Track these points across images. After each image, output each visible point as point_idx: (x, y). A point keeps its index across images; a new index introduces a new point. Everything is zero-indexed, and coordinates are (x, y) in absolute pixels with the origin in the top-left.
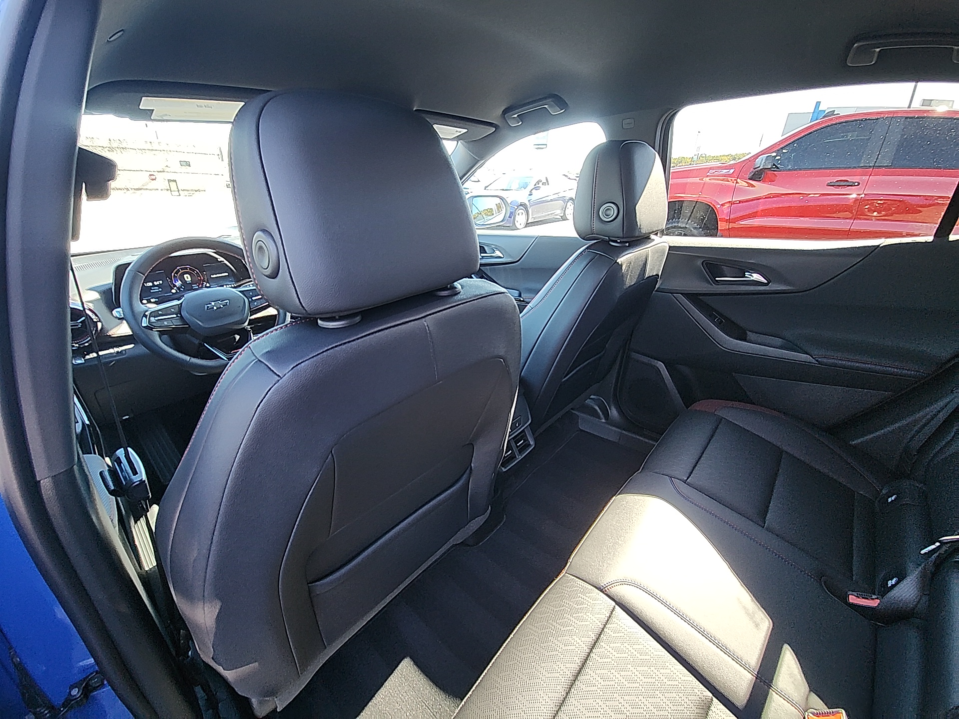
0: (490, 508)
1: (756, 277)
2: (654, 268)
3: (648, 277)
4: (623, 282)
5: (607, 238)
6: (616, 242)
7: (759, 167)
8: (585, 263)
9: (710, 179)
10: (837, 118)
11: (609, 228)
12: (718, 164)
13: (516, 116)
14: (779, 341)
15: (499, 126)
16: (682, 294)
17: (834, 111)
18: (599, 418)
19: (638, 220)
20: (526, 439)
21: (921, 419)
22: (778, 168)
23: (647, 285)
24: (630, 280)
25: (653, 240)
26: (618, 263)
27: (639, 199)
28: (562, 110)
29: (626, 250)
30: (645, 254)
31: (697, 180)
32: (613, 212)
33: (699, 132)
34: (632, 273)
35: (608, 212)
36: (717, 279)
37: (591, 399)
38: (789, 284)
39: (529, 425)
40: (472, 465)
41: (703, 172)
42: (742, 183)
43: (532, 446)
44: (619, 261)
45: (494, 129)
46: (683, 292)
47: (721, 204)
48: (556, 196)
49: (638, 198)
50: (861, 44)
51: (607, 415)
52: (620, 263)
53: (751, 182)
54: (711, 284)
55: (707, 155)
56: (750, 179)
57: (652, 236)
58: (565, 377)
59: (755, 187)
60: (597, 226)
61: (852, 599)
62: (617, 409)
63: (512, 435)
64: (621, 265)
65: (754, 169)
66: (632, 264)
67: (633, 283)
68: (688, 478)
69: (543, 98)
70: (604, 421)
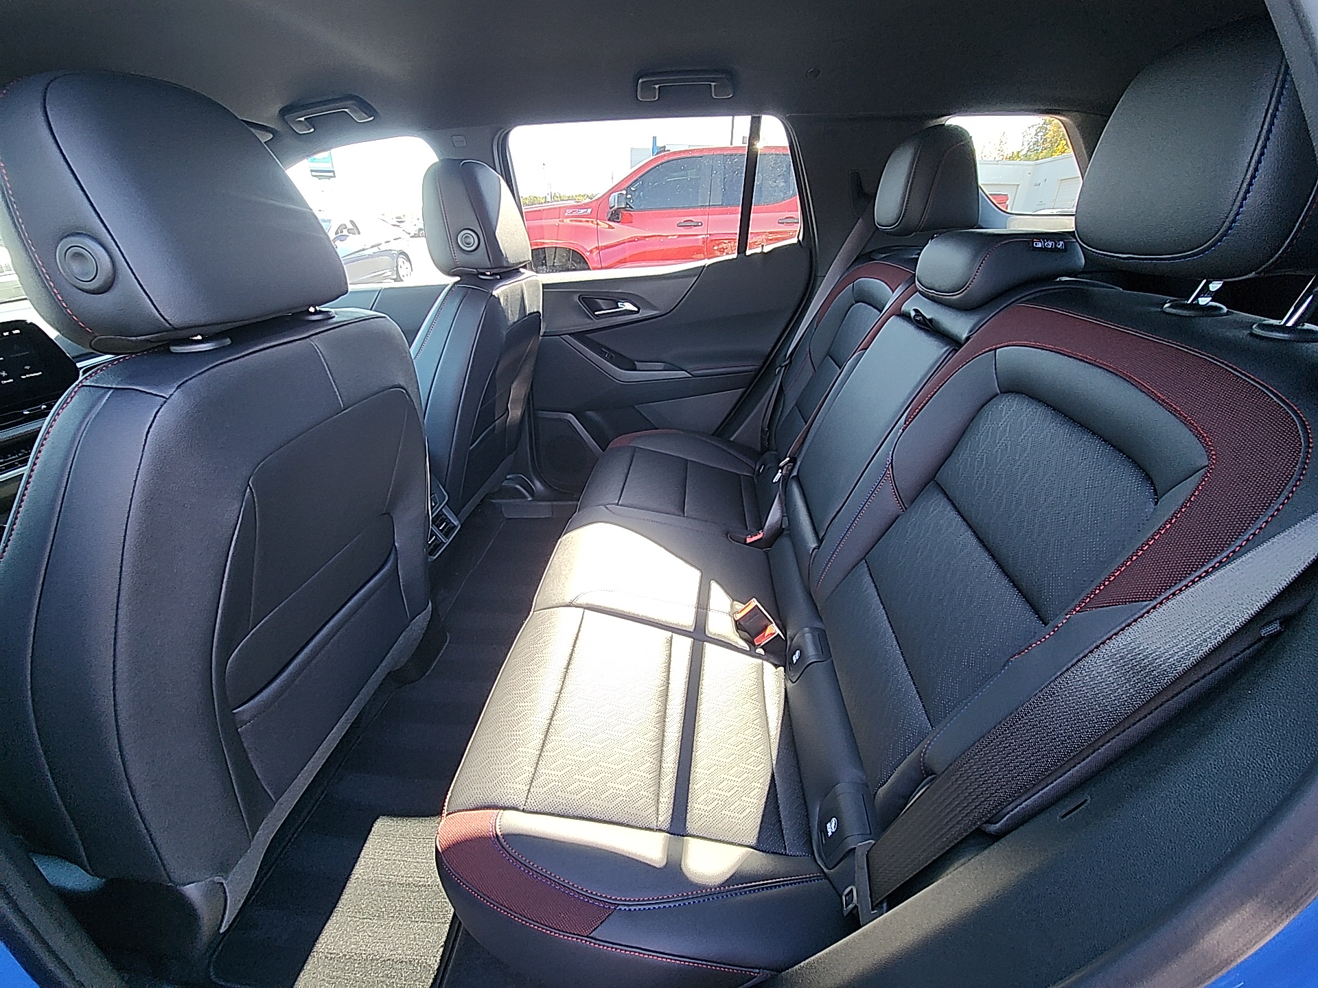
0: (430, 603)
1: (628, 306)
2: (534, 304)
3: (529, 314)
4: (506, 318)
5: (475, 270)
6: (484, 274)
7: (614, 206)
8: (458, 301)
9: (571, 221)
10: (669, 155)
11: (473, 258)
12: (572, 203)
13: (302, 119)
14: (660, 365)
15: (277, 132)
16: (569, 334)
17: (665, 147)
18: (525, 497)
19: (501, 248)
20: (449, 522)
21: (765, 403)
22: (632, 208)
23: (531, 322)
24: (513, 316)
25: (523, 273)
26: (494, 296)
27: (497, 222)
28: (370, 117)
29: (498, 283)
30: (519, 287)
31: (556, 222)
32: (473, 240)
33: (544, 164)
34: (511, 308)
35: (468, 240)
36: (596, 313)
37: (509, 479)
38: (654, 308)
39: (446, 503)
40: (396, 544)
41: (558, 212)
42: (603, 225)
43: (457, 527)
44: (495, 293)
45: (272, 136)
46: (569, 332)
47: (589, 250)
48: (376, 249)
49: (495, 224)
50: (645, 80)
51: (532, 492)
52: (496, 296)
53: (611, 223)
54: (592, 319)
55: (562, 195)
56: (609, 220)
57: (522, 270)
58: (471, 445)
59: (613, 228)
60: (460, 258)
61: (749, 540)
62: (540, 482)
63: (434, 512)
64: (499, 299)
65: (611, 208)
66: (509, 297)
67: (516, 320)
68: (619, 501)
69: (338, 99)
70: (530, 499)
